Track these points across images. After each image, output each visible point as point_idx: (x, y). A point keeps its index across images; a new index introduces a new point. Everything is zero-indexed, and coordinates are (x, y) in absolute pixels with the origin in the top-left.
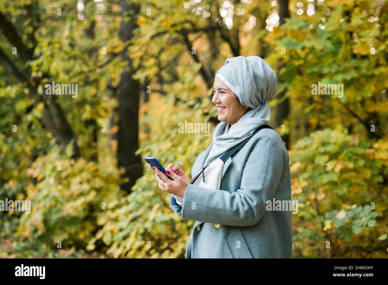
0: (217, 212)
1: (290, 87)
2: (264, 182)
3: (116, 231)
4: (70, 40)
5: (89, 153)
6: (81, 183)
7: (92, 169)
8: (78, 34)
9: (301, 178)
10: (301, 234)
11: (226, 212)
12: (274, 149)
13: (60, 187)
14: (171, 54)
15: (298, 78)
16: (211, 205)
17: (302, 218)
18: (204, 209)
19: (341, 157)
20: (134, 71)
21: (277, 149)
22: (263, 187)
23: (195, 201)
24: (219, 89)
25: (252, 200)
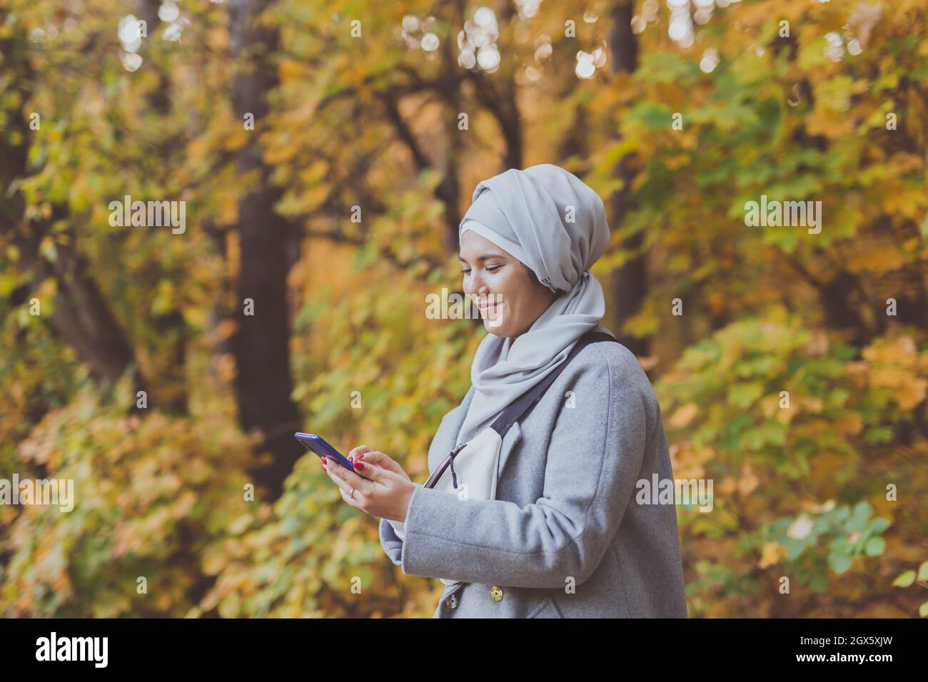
0: (489, 553)
2: (600, 476)
3: (249, 588)
6: (158, 473)
8: (131, 102)
9: (697, 440)
11: (510, 554)
12: (618, 393)
13: (106, 486)
16: (472, 535)
18: (456, 548)
20: (278, 193)
21: (626, 391)
22: (596, 489)
23: (434, 529)
24: (481, 260)
25: (571, 522)
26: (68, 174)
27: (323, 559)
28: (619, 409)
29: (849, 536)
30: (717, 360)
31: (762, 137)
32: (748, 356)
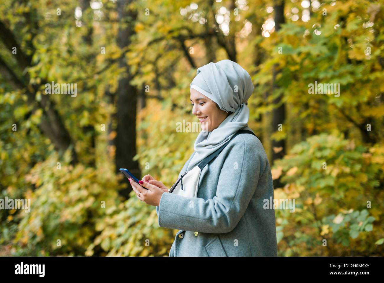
0: (191, 219)
1: (287, 92)
2: (237, 188)
3: (114, 237)
4: (68, 46)
5: (87, 159)
6: (79, 189)
7: (91, 175)
8: (76, 40)
9: (298, 183)
10: (299, 239)
12: (248, 155)
13: (58, 193)
14: (168, 60)
15: (294, 83)
16: (184, 212)
17: (299, 223)
18: (178, 217)
19: (337, 161)
20: (131, 77)
21: (252, 154)
22: (236, 194)
23: (170, 209)
24: (197, 100)
25: (224, 207)
26: (48, 66)
27: (144, 226)
28: (248, 161)
29: (358, 223)
30: (308, 150)
31: (330, 59)
32: (320, 149)
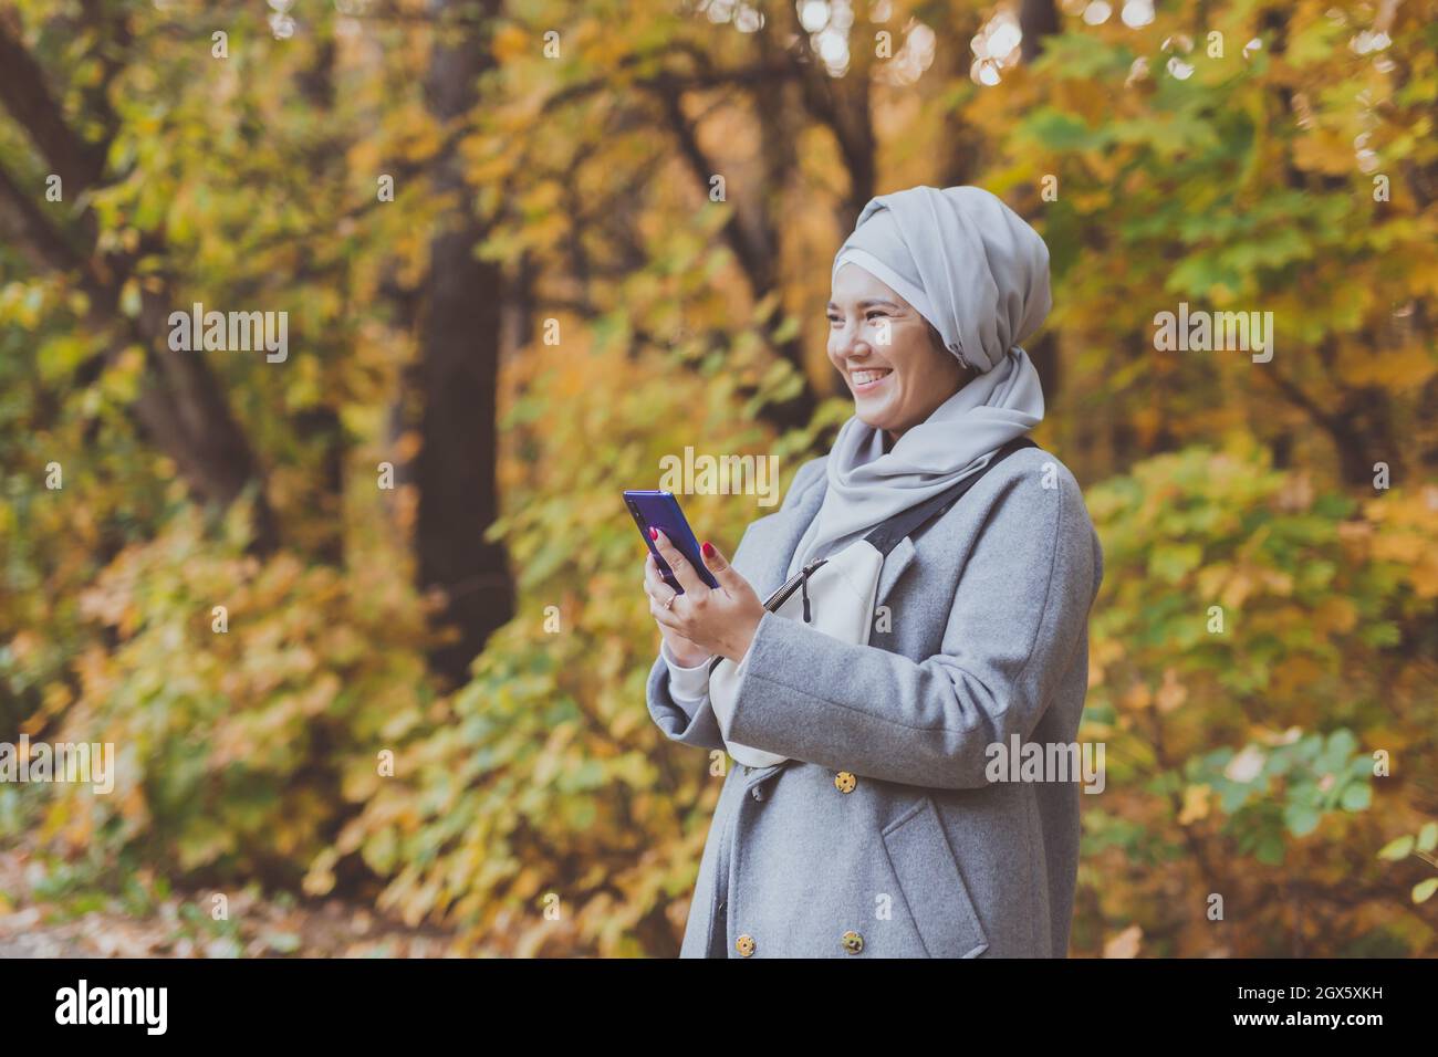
0: (864, 721)
2: (1037, 631)
3: (412, 822)
4: (242, 112)
5: (311, 533)
6: (283, 645)
7: (324, 595)
8: (272, 89)
10: (1098, 836)
11: (896, 726)
12: (1069, 520)
13: (205, 661)
14: (617, 167)
15: (1089, 259)
16: (844, 691)
18: (816, 707)
19: (1245, 552)
20: (481, 230)
21: (1078, 520)
22: (1032, 651)
23: (787, 674)
24: (863, 307)
25: (991, 693)
26: (164, 186)
27: (523, 784)
29: (1319, 780)
30: (1136, 508)
32: (1183, 504)
